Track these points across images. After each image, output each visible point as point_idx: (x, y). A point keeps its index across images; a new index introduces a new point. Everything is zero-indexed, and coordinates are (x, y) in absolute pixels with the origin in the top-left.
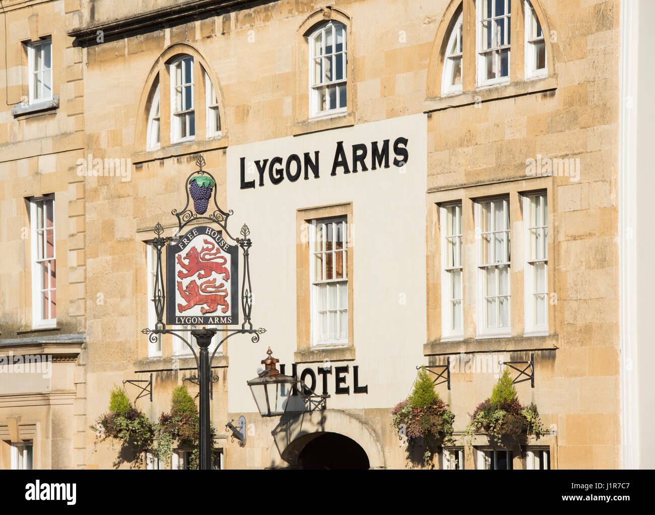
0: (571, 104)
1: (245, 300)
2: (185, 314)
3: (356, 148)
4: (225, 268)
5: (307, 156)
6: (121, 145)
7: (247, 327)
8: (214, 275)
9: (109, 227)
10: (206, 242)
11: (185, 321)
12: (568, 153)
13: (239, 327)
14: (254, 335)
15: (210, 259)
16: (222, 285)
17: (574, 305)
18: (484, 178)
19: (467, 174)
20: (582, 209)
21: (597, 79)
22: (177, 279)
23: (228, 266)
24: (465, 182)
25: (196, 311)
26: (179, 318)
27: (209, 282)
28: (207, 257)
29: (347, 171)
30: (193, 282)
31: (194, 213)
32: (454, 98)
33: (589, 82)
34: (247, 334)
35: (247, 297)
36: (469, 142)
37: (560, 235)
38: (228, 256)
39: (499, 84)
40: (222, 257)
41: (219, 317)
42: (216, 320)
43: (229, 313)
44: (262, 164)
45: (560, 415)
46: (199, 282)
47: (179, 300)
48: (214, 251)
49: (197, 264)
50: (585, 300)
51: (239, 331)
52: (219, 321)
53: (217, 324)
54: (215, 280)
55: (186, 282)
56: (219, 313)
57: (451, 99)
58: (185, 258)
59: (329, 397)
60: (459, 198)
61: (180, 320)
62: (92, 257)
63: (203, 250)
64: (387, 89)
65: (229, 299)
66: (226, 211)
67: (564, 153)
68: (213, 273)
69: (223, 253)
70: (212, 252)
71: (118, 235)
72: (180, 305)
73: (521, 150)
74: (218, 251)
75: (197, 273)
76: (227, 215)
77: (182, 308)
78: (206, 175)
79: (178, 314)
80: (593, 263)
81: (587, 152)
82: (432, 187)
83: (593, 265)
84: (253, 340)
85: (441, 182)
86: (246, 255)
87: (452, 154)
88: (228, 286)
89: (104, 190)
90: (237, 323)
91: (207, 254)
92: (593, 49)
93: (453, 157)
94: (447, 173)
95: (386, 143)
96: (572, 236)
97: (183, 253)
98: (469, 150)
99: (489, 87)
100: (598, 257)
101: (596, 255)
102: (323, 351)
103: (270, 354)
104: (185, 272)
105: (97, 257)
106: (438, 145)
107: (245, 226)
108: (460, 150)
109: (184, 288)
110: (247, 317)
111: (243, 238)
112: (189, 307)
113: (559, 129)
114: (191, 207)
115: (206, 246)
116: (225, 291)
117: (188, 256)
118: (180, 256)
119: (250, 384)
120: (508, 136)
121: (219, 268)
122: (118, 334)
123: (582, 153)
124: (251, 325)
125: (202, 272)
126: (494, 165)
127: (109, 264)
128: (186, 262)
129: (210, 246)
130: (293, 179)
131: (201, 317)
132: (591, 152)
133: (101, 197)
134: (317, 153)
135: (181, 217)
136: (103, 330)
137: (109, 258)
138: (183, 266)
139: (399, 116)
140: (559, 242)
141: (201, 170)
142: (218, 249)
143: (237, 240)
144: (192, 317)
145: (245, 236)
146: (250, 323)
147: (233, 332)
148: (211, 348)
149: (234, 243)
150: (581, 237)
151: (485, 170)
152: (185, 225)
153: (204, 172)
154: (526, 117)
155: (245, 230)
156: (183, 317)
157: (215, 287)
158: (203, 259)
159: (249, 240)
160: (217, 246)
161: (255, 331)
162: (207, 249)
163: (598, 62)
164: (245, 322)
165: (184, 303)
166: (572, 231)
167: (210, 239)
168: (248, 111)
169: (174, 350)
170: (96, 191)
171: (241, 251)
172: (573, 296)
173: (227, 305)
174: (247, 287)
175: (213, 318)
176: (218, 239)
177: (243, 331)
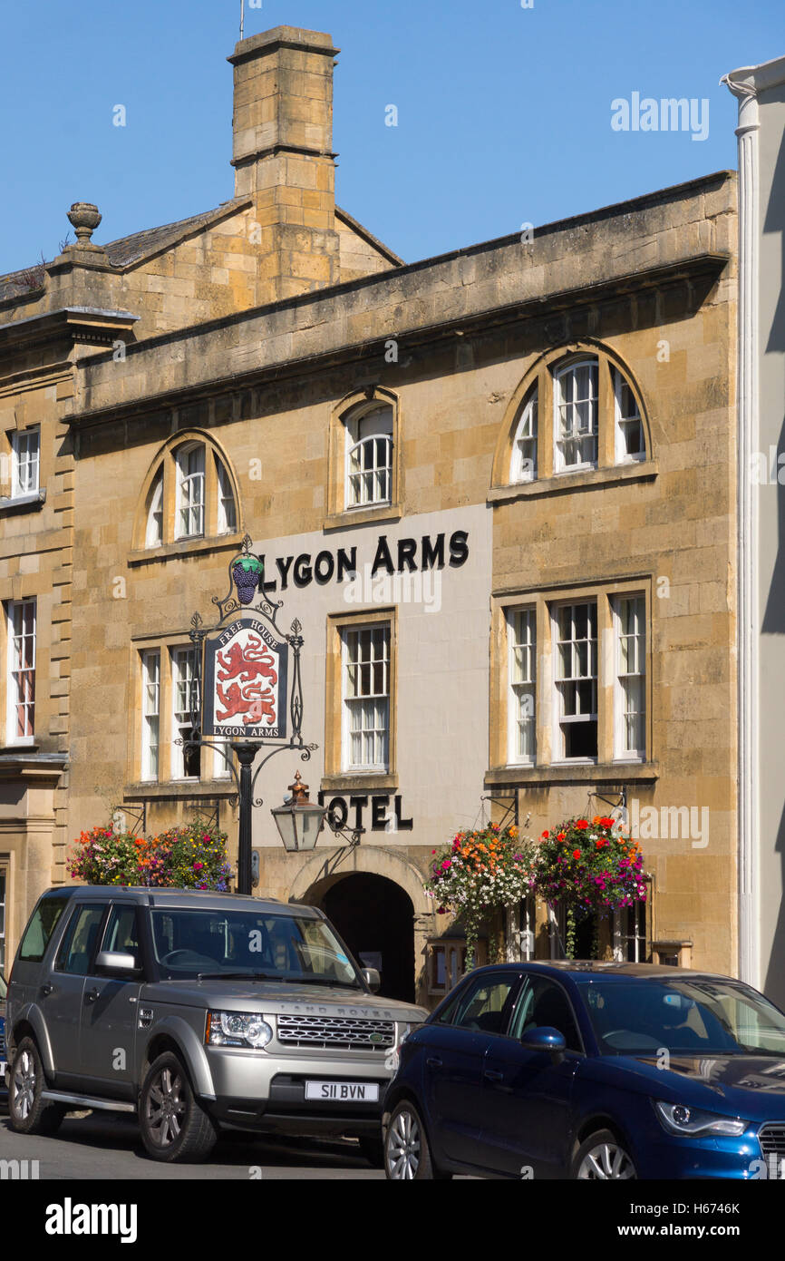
0: (676, 492)
1: (294, 709)
2: (224, 723)
3: (402, 544)
4: (273, 670)
5: (341, 553)
6: (116, 542)
7: (296, 741)
8: (259, 677)
9: (99, 634)
10: (251, 638)
11: (224, 732)
12: (672, 548)
13: (287, 741)
14: (304, 751)
15: (255, 659)
16: (268, 691)
17: (680, 727)
18: (566, 578)
19: (543, 573)
20: (692, 613)
21: (708, 464)
22: (217, 680)
23: (276, 667)
24: (541, 582)
25: (237, 721)
26: (218, 727)
27: (252, 686)
28: (252, 656)
29: (391, 570)
30: (235, 685)
31: (238, 602)
32: (529, 486)
33: (698, 467)
34: (296, 750)
35: (296, 705)
36: (546, 536)
37: (661, 645)
38: (276, 656)
39: (583, 469)
40: (269, 657)
41: (264, 728)
42: (261, 732)
43: (275, 725)
44: (285, 563)
45: (658, 857)
46: (242, 686)
47: (219, 706)
48: (260, 649)
49: (241, 663)
50: (693, 721)
51: (287, 747)
52: (264, 733)
53: (261, 736)
54: (260, 683)
55: (226, 685)
56: (264, 723)
57: (524, 487)
58: (226, 656)
59: (364, 831)
60: (533, 601)
61: (218, 730)
62: (77, 667)
63: (248, 647)
64: (443, 476)
65: (275, 707)
66: (275, 602)
67: (668, 548)
68: (258, 675)
69: (270, 652)
70: (258, 650)
71: (109, 643)
72: (218, 712)
73: (612, 546)
74: (265, 650)
75: (240, 675)
76: (276, 607)
77: (221, 716)
78: (252, 557)
79: (216, 722)
80: (704, 677)
81: (696, 548)
82: (498, 587)
83: (703, 680)
84: (302, 757)
85: (510, 582)
86: (297, 656)
87: (524, 550)
88: (275, 691)
89: (95, 592)
90: (284, 737)
91: (252, 652)
92: (703, 430)
93: (525, 554)
94: (517, 571)
95: (441, 537)
96: (677, 646)
97: (225, 650)
98: (547, 545)
99: (569, 474)
100: (711, 670)
101: (708, 667)
102: (358, 778)
103: (298, 779)
104: (226, 672)
105: (83, 667)
106: (505, 540)
107: (296, 620)
108: (534, 545)
109: (225, 692)
110: (297, 729)
111: (294, 634)
112: (229, 715)
113: (661, 521)
114: (235, 595)
115: (250, 643)
116: (272, 697)
117: (230, 654)
118: (220, 653)
119: (275, 813)
120: (595, 530)
121: (265, 670)
122: (107, 754)
123: (690, 548)
124: (301, 740)
125: (246, 674)
126: (578, 562)
127: (97, 676)
128: (228, 660)
129: (256, 643)
130: (323, 579)
131: (243, 728)
132: (701, 547)
133: (90, 600)
134: (354, 550)
135: (223, 606)
136: (89, 749)
137: (98, 668)
138: (224, 665)
139: (456, 506)
140: (661, 653)
141: (247, 552)
142: (264, 647)
143: (287, 637)
144: (232, 727)
145: (296, 632)
146: (299, 737)
147: (279, 747)
148: (254, 766)
149: (283, 641)
150: (689, 647)
151: (566, 568)
152: (227, 615)
153: (250, 554)
154: (618, 507)
155: (296, 625)
156: (222, 727)
157: (259, 692)
158: (247, 658)
159: (301, 637)
160: (263, 643)
161: (305, 747)
162: (252, 646)
163: (710, 445)
164: (294, 736)
165: (224, 710)
166: (676, 641)
167: (256, 635)
168: (270, 503)
169: (173, 773)
170: (84, 593)
171: (291, 650)
172: (679, 717)
173: (273, 715)
174: (297, 693)
175: (257, 729)
176: (266, 635)
177: (291, 746)
